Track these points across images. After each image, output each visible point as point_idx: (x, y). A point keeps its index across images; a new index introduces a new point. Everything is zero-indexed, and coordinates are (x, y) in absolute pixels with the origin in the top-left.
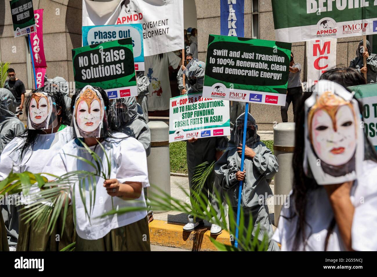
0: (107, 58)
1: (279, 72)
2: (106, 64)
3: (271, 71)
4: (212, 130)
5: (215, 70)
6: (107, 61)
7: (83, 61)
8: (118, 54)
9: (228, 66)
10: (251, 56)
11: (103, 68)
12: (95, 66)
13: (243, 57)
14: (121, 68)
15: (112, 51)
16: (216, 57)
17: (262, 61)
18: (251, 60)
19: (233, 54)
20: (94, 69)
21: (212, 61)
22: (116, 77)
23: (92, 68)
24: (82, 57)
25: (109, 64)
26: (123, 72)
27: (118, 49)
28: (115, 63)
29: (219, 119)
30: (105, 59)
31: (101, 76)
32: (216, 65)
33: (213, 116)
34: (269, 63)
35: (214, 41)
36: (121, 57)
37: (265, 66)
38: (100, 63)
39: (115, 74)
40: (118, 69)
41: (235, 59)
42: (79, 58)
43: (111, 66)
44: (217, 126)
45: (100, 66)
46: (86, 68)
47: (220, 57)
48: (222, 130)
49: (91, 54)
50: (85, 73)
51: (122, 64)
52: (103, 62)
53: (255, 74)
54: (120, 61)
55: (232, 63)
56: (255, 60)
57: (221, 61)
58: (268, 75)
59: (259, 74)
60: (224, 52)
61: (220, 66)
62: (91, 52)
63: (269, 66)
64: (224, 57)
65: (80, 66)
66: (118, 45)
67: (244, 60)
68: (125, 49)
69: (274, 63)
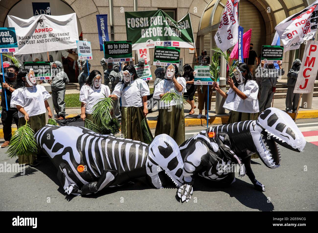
0: (121, 47)
1: (176, 57)
2: (121, 49)
3: (174, 56)
4: (146, 78)
5: (157, 57)
6: (121, 48)
7: (109, 47)
8: (126, 46)
9: (161, 55)
10: (167, 52)
11: (119, 50)
12: (116, 49)
13: (165, 52)
14: (127, 51)
15: (124, 44)
16: (157, 53)
17: (171, 54)
18: (168, 53)
19: (162, 52)
20: (116, 50)
21: (156, 54)
22: (125, 54)
23: (114, 50)
24: (110, 45)
25: (122, 49)
26: (128, 52)
27: (126, 44)
28: (125, 49)
29: (148, 74)
30: (120, 47)
31: (118, 53)
32: (157, 55)
33: (146, 74)
34: (173, 54)
35: (156, 48)
36: (127, 46)
37: (172, 55)
38: (118, 48)
39: (124, 53)
40: (126, 51)
41: (163, 53)
42: (108, 45)
43: (123, 50)
44: (148, 77)
45: (118, 49)
46: (111, 49)
47: (158, 53)
48: (150, 78)
49: (114, 45)
50: (111, 51)
51: (128, 49)
52: (119, 48)
53: (169, 57)
54: (127, 49)
55: (162, 54)
56: (169, 53)
57: (158, 54)
58: (173, 58)
59: (170, 58)
60: (159, 51)
61: (158, 55)
62: (114, 44)
63: (173, 55)
64: (159, 53)
65: (108, 48)
66: (126, 43)
67: (166, 53)
68: (129, 44)
69: (175, 54)
